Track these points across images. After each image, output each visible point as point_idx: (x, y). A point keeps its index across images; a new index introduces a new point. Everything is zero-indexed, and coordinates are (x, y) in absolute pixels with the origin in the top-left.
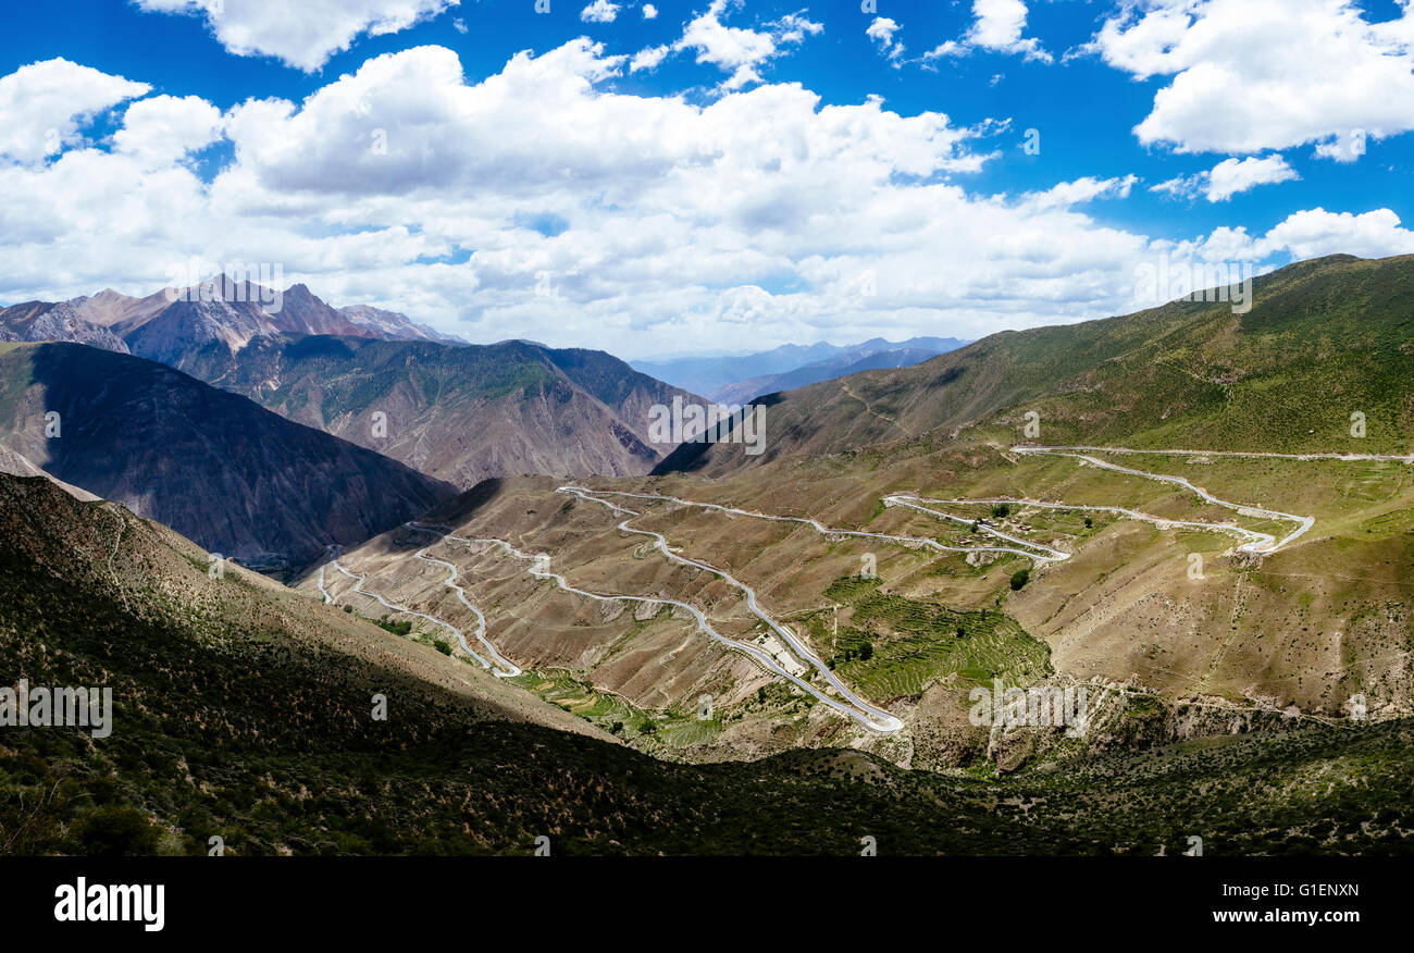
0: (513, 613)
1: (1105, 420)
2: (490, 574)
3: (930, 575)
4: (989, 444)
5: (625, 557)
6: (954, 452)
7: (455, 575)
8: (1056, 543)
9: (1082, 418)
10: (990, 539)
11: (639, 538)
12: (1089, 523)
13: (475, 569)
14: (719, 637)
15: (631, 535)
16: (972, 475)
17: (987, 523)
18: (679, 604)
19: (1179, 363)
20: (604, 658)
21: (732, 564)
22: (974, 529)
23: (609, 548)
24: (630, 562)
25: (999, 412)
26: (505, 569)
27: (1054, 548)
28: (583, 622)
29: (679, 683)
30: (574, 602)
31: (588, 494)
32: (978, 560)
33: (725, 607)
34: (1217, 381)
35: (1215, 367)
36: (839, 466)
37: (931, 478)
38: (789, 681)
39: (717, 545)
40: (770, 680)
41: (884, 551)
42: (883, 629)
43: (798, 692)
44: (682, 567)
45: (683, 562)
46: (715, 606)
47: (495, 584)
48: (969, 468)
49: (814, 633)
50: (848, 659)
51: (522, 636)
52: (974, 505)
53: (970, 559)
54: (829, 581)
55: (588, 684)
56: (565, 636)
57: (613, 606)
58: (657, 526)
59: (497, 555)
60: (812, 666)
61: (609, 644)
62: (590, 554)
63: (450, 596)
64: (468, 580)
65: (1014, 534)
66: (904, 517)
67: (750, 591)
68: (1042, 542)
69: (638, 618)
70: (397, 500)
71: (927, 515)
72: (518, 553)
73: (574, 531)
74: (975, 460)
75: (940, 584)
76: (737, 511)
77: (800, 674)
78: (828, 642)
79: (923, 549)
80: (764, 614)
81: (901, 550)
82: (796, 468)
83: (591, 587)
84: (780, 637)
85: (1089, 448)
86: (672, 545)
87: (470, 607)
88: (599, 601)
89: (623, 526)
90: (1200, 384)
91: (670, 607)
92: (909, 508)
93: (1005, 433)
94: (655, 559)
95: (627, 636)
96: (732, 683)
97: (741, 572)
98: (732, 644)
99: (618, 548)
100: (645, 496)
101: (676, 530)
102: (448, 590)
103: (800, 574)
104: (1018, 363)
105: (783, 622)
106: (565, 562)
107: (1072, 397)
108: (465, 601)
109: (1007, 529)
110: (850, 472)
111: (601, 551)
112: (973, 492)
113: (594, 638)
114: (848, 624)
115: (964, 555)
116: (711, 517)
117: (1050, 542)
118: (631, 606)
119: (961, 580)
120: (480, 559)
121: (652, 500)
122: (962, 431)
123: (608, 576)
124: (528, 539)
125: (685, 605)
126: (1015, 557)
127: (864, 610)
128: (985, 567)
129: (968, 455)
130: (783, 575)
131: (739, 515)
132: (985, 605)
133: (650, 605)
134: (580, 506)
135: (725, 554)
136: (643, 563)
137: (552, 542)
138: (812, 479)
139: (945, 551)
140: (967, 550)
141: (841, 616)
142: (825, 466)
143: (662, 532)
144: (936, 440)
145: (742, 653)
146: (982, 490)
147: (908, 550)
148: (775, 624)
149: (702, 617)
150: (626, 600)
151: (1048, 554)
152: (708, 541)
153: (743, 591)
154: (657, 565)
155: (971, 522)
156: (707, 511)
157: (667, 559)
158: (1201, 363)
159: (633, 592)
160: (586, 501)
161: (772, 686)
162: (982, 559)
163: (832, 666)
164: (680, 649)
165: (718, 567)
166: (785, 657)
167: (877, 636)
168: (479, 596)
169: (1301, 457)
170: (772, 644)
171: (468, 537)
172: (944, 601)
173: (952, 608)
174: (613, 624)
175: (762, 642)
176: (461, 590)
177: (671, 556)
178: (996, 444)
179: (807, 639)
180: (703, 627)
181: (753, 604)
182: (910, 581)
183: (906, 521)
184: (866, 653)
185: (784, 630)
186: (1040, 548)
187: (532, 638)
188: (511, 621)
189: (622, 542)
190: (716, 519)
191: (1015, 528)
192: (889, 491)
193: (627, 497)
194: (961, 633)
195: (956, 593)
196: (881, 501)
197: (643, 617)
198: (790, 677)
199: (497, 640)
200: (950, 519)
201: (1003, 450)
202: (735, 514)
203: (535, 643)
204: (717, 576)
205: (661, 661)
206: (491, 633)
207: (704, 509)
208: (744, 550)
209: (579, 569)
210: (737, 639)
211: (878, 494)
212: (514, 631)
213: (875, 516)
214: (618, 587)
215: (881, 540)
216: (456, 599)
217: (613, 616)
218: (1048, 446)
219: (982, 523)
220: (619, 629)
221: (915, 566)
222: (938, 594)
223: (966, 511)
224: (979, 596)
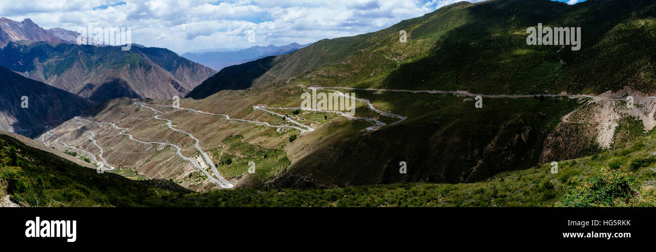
0: (112, 148)
1: (348, 76)
2: (107, 135)
3: (261, 135)
4: (299, 86)
5: (155, 128)
6: (285, 89)
7: (93, 135)
8: (312, 125)
9: (340, 75)
10: (288, 123)
11: (162, 121)
12: (326, 117)
13: (100, 134)
14: (183, 156)
15: (159, 120)
16: (291, 98)
17: (289, 117)
18: (173, 145)
19: (382, 52)
20: (144, 164)
21: (194, 131)
22: (284, 119)
23: (150, 125)
24: (157, 130)
25: (307, 73)
26: (112, 133)
27: (311, 127)
28: (137, 151)
29: (166, 171)
30: (134, 144)
31: (145, 105)
32: (281, 131)
33: (188, 146)
34: (396, 59)
35: (395, 53)
36: (243, 95)
37: (273, 99)
38: (201, 171)
39: (189, 124)
40: (195, 171)
41: (248, 127)
42: (238, 154)
43: (203, 174)
44: (175, 132)
45: (176, 130)
46: (184, 146)
47: (107, 138)
48: (289, 95)
49: (214, 155)
50: (223, 164)
51: (115, 156)
52: (287, 110)
53: (278, 130)
54: (224, 137)
55: (137, 172)
56: (130, 156)
57: (148, 146)
58: (169, 117)
59: (109, 128)
60: (210, 166)
61: (146, 159)
62: (143, 127)
63: (91, 143)
64: (97, 137)
65: (298, 121)
66: (259, 114)
67: (198, 141)
68: (306, 124)
69: (157, 150)
71: (268, 113)
72: (117, 127)
73: (138, 119)
74: (292, 92)
75: (263, 139)
76: (200, 112)
77: (206, 169)
78: (218, 158)
79: (263, 126)
80: (199, 149)
81: (254, 126)
82: (226, 95)
83: (140, 139)
84: (202, 156)
85: (339, 88)
86: (173, 124)
87: (98, 146)
88: (143, 144)
89: (156, 117)
90: (388, 61)
91: (170, 146)
92: (262, 111)
93: (308, 81)
94: (166, 128)
95: (153, 156)
96: (183, 172)
97: (196, 134)
98: (185, 158)
99: (153, 125)
100: (167, 106)
101: (176, 119)
102: (90, 141)
103: (216, 134)
104: (328, 52)
105: (205, 151)
106: (133, 130)
107: (337, 66)
108: (96, 144)
109: (295, 120)
110: (247, 97)
111: (146, 126)
112: (289, 104)
113: (140, 157)
114: (226, 152)
115: (276, 128)
116: (190, 114)
117: (309, 124)
118: (155, 146)
119: (272, 137)
120: (103, 129)
121: (169, 108)
122: (291, 80)
123: (147, 135)
124: (121, 122)
125: (175, 146)
126: (295, 130)
127: (233, 147)
128: (283, 133)
129: (290, 90)
130: (209, 135)
131: (200, 113)
132: (277, 147)
133: (162, 145)
134: (142, 110)
135: (191, 127)
136: (160, 131)
137: (130, 123)
138: (231, 99)
139: (269, 127)
140: (278, 127)
141: (224, 150)
142: (237, 95)
143: (171, 120)
144: (281, 84)
145: (188, 162)
146: (292, 104)
147: (257, 127)
148: (202, 152)
149: (180, 149)
150: (153, 144)
151: (306, 129)
152: (186, 123)
153: (195, 141)
154: (166, 131)
155: (283, 116)
156: (189, 112)
157: (170, 129)
158: (390, 52)
159: (156, 141)
160: (144, 108)
161: (195, 172)
162: (282, 131)
163: (216, 166)
164: (168, 160)
165: (188, 132)
166: (203, 164)
167: (235, 156)
168: (101, 142)
169: (415, 92)
170: (200, 159)
171: (98, 122)
172: (263, 145)
173: (265, 147)
174: (148, 152)
175: (196, 158)
176: (95, 141)
177: (171, 128)
178: (302, 85)
179: (211, 157)
180: (179, 153)
181: (197, 146)
182: (253, 138)
183: (260, 115)
184: (229, 162)
185: (205, 154)
186: (305, 126)
187: (118, 157)
188: (112, 151)
189: (155, 123)
190: (191, 115)
191: (299, 119)
192: (256, 104)
193: (159, 107)
194: (266, 157)
195: (268, 142)
196: (252, 108)
197: (159, 150)
198: (202, 170)
199: (107, 158)
200: (276, 115)
201: (305, 88)
202: (198, 113)
203: (119, 159)
204: (187, 135)
205: (161, 164)
206: (104, 155)
207: (188, 111)
208: (198, 126)
209: (139, 132)
210: (188, 157)
211: (252, 105)
212: (112, 154)
213: (249, 113)
214: (150, 139)
215: (248, 123)
216: (93, 144)
217: (148, 149)
218: (324, 87)
219: (288, 117)
220: (150, 153)
221: (258, 131)
222: (261, 142)
223: (283, 112)
224: (277, 144)
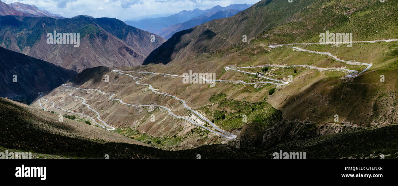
0: (108, 112)
1: (302, 33)
2: (97, 100)
3: (242, 92)
4: (260, 45)
5: (140, 93)
6: (248, 49)
7: (85, 101)
8: (284, 79)
9: (294, 32)
10: (262, 79)
11: (143, 86)
12: (295, 71)
13: (91, 98)
14: (176, 116)
15: (140, 85)
16: (255, 57)
17: (260, 74)
18: (161, 106)
19: (331, 7)
20: (141, 124)
21: (176, 93)
22: (256, 76)
23: (134, 90)
24: (142, 94)
25: (264, 33)
26: (101, 98)
27: (283, 81)
28: (131, 113)
29: (165, 129)
30: (127, 108)
31: (122, 72)
32: (258, 86)
33: (176, 107)
34: (345, 14)
35: (345, 8)
36: (208, 57)
37: (240, 59)
38: (200, 127)
39: (170, 87)
40: (194, 127)
41: (226, 86)
42: (228, 110)
43: (203, 130)
44: (160, 95)
45: (160, 93)
46: (173, 107)
47: (99, 103)
48: (254, 55)
49: (206, 113)
50: (218, 119)
51: (112, 118)
52: (256, 68)
53: (255, 86)
54: (209, 96)
55: (138, 131)
56: (126, 118)
57: (140, 108)
58: (149, 82)
59: (97, 94)
60: (207, 122)
61: (141, 119)
62: (128, 92)
63: (85, 107)
64: (89, 102)
65: (270, 77)
66: (232, 73)
67: (183, 101)
68: (279, 79)
69: (149, 111)
70: (56, 77)
71: (240, 73)
72: (104, 93)
73: (121, 85)
74: (256, 52)
75: (246, 95)
76: (175, 75)
77: (203, 125)
78: (211, 115)
79: (239, 84)
80: (189, 108)
81: (232, 85)
82: (193, 59)
83: (131, 103)
84: (195, 114)
85: (296, 44)
86: (155, 88)
87: (93, 110)
88: (135, 107)
89: (137, 83)
91: (158, 107)
92: (234, 71)
93: (266, 40)
94: (150, 93)
95: (146, 117)
96: (182, 129)
97: (180, 96)
98: (180, 118)
99: (137, 90)
100: (142, 72)
101: (155, 83)
102: (84, 106)
103: (199, 95)
105: (195, 110)
106: (121, 95)
107: (290, 24)
108: (91, 109)
109: (267, 75)
110: (213, 59)
111: (131, 91)
112: (255, 63)
113: (136, 118)
114: (217, 109)
115: (253, 85)
116: (167, 78)
117: (282, 79)
118: (145, 108)
119: (252, 93)
120: (91, 96)
121: (145, 73)
122: (251, 41)
123: (138, 98)
124: (106, 88)
125: (163, 107)
126: (270, 84)
127: (221, 104)
128: (260, 89)
129: (253, 50)
130: (194, 96)
131: (176, 77)
132: (261, 100)
133: (152, 107)
134: (121, 77)
135: (174, 90)
136: (146, 94)
137: (114, 89)
138: (199, 62)
139: (247, 84)
140: (254, 83)
141: (214, 107)
142: (204, 57)
143: (151, 84)
144: (242, 45)
145: (184, 120)
146: (258, 62)
147: (234, 85)
148: (193, 111)
149: (169, 110)
150: (143, 106)
151: (281, 83)
152: (167, 86)
153: (181, 101)
154: (151, 95)
155: (255, 74)
156: (165, 76)
157: (154, 93)
158: (340, 7)
159: (145, 104)
160: (122, 75)
161: (195, 128)
162: (259, 86)
163: (213, 122)
164: (164, 120)
165: (172, 95)
166: (198, 120)
167: (226, 112)
168: (95, 107)
170: (193, 117)
171: (86, 89)
172: (248, 100)
173: (250, 102)
174: (141, 113)
175: (190, 116)
176: (88, 106)
177: (155, 92)
178: (263, 45)
179: (204, 114)
180: (170, 113)
181: (185, 105)
182: (236, 95)
183: (233, 75)
184: (224, 117)
185: (196, 112)
186: (278, 81)
187: (116, 119)
188: (108, 114)
189: (138, 88)
190: (168, 79)
191: (270, 75)
192: (226, 65)
193: (136, 73)
194: (253, 109)
195: (251, 97)
196: (224, 69)
197: (150, 111)
198: (200, 126)
199: (105, 120)
200: (248, 73)
201: (266, 47)
202: (175, 77)
203: (117, 120)
204: (172, 97)
205: (159, 123)
206: (102, 118)
207: (163, 75)
208: (179, 89)
209: (126, 97)
210: (182, 116)
211: (223, 67)
212: (110, 117)
213: (222, 74)
214: (140, 102)
215: (225, 82)
216: (87, 108)
217: (140, 111)
218: (282, 44)
219: (259, 74)
220: (144, 115)
221: (237, 90)
222: (245, 98)
223: (253, 70)
224: (258, 98)
